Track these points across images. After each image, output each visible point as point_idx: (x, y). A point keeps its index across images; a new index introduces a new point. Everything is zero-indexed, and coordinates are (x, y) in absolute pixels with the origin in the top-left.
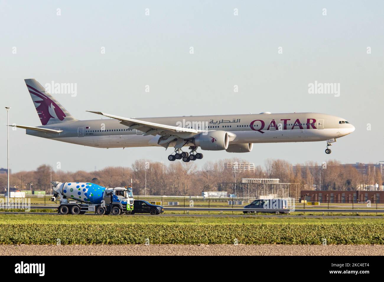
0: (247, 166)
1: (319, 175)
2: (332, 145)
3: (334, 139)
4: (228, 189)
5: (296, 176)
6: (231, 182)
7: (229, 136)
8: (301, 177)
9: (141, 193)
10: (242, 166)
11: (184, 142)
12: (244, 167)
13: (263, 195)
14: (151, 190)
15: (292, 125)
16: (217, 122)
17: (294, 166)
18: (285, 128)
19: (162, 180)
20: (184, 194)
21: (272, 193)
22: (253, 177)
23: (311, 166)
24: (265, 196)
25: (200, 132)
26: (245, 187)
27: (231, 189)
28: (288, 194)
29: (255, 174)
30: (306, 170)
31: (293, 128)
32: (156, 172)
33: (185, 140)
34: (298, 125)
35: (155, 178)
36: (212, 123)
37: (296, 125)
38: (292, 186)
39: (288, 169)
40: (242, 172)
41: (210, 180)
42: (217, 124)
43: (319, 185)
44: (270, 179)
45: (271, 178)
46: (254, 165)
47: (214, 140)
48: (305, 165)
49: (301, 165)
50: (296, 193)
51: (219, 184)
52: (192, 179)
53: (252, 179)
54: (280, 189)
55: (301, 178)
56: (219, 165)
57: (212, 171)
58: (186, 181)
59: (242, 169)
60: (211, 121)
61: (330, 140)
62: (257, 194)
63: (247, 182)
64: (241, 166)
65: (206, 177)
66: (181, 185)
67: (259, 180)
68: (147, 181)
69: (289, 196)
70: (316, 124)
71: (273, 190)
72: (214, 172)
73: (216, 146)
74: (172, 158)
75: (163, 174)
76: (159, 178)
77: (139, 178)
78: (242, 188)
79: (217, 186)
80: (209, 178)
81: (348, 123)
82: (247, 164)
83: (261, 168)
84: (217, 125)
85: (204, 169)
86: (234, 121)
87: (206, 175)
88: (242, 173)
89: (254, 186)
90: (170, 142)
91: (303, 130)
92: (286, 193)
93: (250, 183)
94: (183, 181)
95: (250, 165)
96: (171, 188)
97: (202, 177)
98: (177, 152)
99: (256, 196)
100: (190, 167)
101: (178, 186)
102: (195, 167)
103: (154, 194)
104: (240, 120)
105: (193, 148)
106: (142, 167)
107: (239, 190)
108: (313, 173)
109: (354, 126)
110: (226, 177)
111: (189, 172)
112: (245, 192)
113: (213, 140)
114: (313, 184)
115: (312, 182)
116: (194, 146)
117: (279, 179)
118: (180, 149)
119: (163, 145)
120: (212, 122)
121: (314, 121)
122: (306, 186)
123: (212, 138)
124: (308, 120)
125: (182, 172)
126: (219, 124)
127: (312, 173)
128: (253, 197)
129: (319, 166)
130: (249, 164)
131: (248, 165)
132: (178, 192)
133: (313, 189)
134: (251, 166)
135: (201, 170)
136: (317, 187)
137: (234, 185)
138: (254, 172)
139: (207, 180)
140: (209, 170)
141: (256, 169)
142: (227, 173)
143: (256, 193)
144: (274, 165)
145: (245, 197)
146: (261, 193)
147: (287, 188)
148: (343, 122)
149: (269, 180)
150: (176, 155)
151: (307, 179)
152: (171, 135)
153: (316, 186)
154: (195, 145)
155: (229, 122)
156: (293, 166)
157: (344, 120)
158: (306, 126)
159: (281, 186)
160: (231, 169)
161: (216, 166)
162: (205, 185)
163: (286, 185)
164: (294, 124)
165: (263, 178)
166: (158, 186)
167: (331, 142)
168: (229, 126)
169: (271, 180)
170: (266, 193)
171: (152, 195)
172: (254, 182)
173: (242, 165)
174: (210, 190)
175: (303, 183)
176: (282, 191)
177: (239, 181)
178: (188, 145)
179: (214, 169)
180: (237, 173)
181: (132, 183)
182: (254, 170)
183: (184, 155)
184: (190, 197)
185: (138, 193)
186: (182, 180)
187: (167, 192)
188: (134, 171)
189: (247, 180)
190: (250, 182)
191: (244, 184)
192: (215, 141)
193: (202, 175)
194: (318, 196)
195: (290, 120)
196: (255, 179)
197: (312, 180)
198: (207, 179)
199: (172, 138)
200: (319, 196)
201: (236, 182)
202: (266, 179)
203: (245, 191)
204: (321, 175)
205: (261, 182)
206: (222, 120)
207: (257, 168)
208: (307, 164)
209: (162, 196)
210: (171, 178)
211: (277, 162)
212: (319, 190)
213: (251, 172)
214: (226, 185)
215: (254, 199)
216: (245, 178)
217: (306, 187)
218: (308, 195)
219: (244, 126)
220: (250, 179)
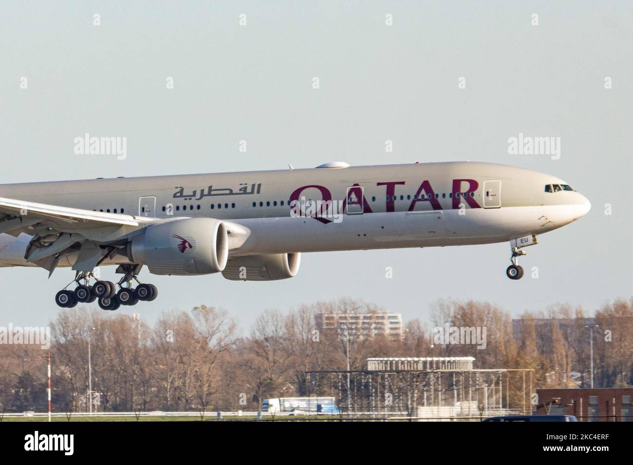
0: (380, 321)
1: (589, 343)
2: (524, 252)
3: (530, 238)
4: (326, 389)
5: (523, 346)
6: (335, 368)
7: (229, 233)
8: (536, 350)
9: (76, 406)
10: (366, 321)
11: (100, 254)
12: (371, 324)
13: (429, 404)
14: (106, 396)
15: (409, 197)
16: (195, 192)
17: (516, 318)
18: (390, 208)
19: (135, 367)
20: (200, 407)
21: (453, 397)
22: (400, 352)
23: (563, 319)
24: (435, 408)
25: (145, 224)
26: (376, 382)
27: (336, 388)
28: (501, 400)
29: (405, 344)
30: (551, 331)
31: (411, 208)
32: (118, 343)
33: (103, 247)
34: (426, 197)
35: (116, 361)
36: (181, 196)
37: (420, 197)
38: (511, 378)
39: (499, 330)
40: (364, 342)
41: (274, 363)
42: (193, 198)
43: (589, 372)
44: (447, 359)
45: (449, 356)
46: (400, 319)
47: (187, 245)
48: (547, 316)
49: (535, 315)
50: (522, 396)
51: (303, 375)
52: (223, 362)
53: (397, 359)
54: (477, 387)
55: (536, 354)
56: (299, 319)
57: (280, 338)
58: (205, 369)
59: (365, 332)
60: (178, 190)
61: (519, 240)
62: (409, 403)
63: (381, 367)
64: (364, 323)
65: (264, 354)
66: (193, 379)
67: (415, 362)
68: (93, 369)
69: (504, 406)
70: (479, 195)
71: (458, 390)
72: (285, 340)
73: (193, 261)
74: (67, 299)
75: (140, 350)
76: (127, 361)
77: (70, 361)
78: (367, 386)
79: (297, 380)
80: (271, 359)
81: (570, 189)
82: (381, 315)
83: (422, 325)
84: (194, 202)
85: (257, 334)
86: (244, 191)
87: (262, 351)
88: (367, 343)
89: (401, 380)
90: (61, 254)
91: (442, 211)
92: (494, 398)
93: (391, 371)
94: (196, 369)
95: (390, 317)
96: (161, 389)
97: (252, 356)
98: (82, 282)
99: (407, 407)
100: (215, 328)
101: (184, 384)
102: (232, 329)
103: (116, 409)
104: (259, 185)
105: (129, 270)
106: (77, 331)
107: (358, 390)
108: (569, 339)
109: (589, 199)
110: (320, 355)
111: (213, 343)
112: (376, 396)
113: (184, 245)
114: (572, 370)
115: (567, 364)
116: (130, 265)
117: (475, 356)
118: (89, 273)
119: (40, 263)
120: (180, 194)
121: (474, 185)
122: (550, 376)
123: (181, 238)
124: (457, 184)
125: (192, 342)
126: (200, 199)
127: (566, 339)
128: (400, 410)
129: (589, 319)
130: (386, 316)
131: (383, 318)
132: (184, 401)
133: (573, 385)
134: (391, 323)
135: (250, 337)
136: (582, 378)
137: (345, 377)
138: (402, 338)
139: (266, 365)
140: (271, 334)
141: (408, 330)
142: (325, 343)
143: (408, 400)
144: (459, 317)
145: (376, 410)
146: (421, 398)
147: (497, 384)
148: (555, 186)
149: (444, 362)
150: (77, 289)
151: (555, 355)
152: (61, 234)
153: (579, 375)
154: (131, 259)
155: (228, 192)
156: (513, 320)
157: (559, 182)
158: (449, 201)
159: (480, 379)
160: (333, 332)
161: (291, 324)
162: (260, 378)
163: (495, 373)
164: (416, 196)
165: (426, 357)
166: (126, 382)
167: (522, 245)
168: (230, 206)
169: (449, 362)
170: (436, 397)
171: (109, 410)
172: (400, 367)
173: (365, 318)
174: (276, 392)
175: (543, 368)
176: (482, 393)
177: (358, 365)
178: (113, 260)
179: (285, 330)
180: (353, 343)
181: (49, 375)
182: (401, 332)
183: (100, 289)
184: (219, 414)
185: (67, 404)
186: (195, 366)
187: (151, 400)
188: (57, 341)
189: (382, 361)
190: (389, 369)
191: (371, 373)
192: (188, 249)
193: (251, 349)
194: (586, 405)
195: (403, 183)
196: (403, 359)
197: (570, 360)
198: (266, 362)
199: (67, 243)
200: (590, 405)
201: (348, 370)
202: (435, 359)
203: (376, 392)
204: (593, 344)
205: (420, 367)
206: (210, 187)
207: (410, 326)
208: (554, 313)
209: (137, 413)
210: (162, 360)
211: (465, 307)
212: (590, 386)
213: (391, 338)
214: (322, 378)
215: (403, 415)
216: (375, 357)
217: (552, 380)
218: (557, 401)
219: (272, 204)
220: (391, 359)
